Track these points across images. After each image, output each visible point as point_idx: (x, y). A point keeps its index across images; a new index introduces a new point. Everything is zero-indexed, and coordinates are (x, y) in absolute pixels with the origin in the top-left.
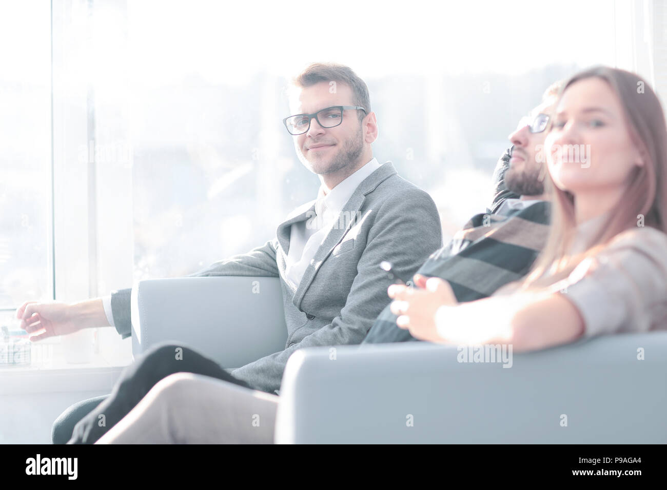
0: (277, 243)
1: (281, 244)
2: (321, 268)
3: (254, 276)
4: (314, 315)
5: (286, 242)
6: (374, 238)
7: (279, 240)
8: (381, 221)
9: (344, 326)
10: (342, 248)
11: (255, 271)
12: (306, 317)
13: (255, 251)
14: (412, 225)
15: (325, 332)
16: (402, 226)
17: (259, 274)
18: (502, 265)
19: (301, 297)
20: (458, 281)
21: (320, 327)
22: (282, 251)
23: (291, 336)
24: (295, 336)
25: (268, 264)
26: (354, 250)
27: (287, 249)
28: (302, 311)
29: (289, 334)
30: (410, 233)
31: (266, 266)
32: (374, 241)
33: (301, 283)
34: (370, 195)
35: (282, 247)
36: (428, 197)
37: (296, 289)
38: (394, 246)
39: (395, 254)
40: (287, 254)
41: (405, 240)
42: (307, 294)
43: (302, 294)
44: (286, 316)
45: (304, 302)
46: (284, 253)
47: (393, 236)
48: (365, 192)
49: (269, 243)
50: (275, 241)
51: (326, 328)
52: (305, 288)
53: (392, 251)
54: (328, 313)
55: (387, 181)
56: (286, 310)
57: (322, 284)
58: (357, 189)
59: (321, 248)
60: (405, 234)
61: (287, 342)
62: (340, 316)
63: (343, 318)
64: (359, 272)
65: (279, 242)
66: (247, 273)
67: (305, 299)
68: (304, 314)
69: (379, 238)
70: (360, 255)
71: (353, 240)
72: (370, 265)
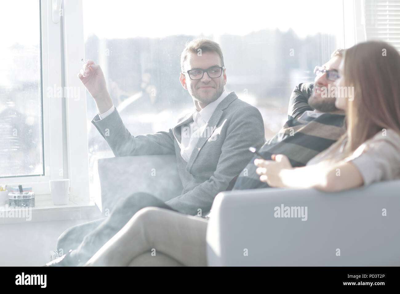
2: (202, 151)
4: (198, 176)
5: (178, 136)
6: (230, 133)
8: (233, 124)
12: (192, 177)
14: (250, 125)
15: (206, 185)
16: (245, 126)
19: (191, 166)
23: (185, 187)
24: (188, 187)
26: (219, 140)
27: (180, 140)
28: (191, 174)
30: (249, 130)
32: (230, 135)
33: (190, 159)
34: (225, 110)
35: (178, 139)
36: (257, 111)
40: (181, 143)
42: (194, 165)
44: (181, 176)
45: (193, 169)
46: (178, 142)
47: (240, 131)
48: (223, 109)
51: (206, 182)
52: (193, 162)
55: (233, 102)
56: (180, 173)
57: (203, 159)
58: (217, 107)
60: (246, 130)
61: (184, 190)
62: (214, 175)
63: (216, 176)
64: (223, 152)
67: (193, 167)
69: (232, 133)
70: (222, 142)
71: (218, 134)
72: (229, 148)
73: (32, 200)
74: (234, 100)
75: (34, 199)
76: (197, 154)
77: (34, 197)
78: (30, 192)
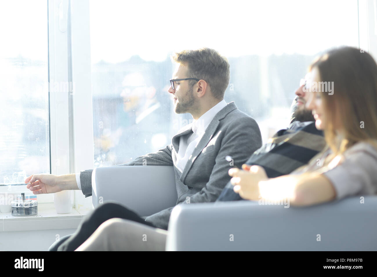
0: (172, 146)
1: (174, 148)
2: (196, 161)
3: (160, 165)
4: (192, 187)
5: (177, 146)
6: (224, 144)
7: (173, 145)
8: (228, 135)
9: (208, 192)
10: (207, 150)
11: (160, 162)
12: (187, 188)
13: (160, 151)
14: (245, 137)
15: (198, 196)
16: (240, 138)
17: (162, 164)
18: (294, 157)
19: (185, 176)
20: (269, 166)
21: (195, 193)
22: (175, 151)
23: (180, 198)
24: (182, 198)
25: (167, 158)
26: (213, 150)
27: (177, 150)
28: (185, 184)
29: (179, 197)
30: (245, 141)
31: (166, 160)
32: (225, 146)
33: (184, 169)
34: (222, 120)
35: (175, 149)
36: (254, 122)
37: (182, 172)
38: (235, 148)
39: (236, 153)
40: (177, 153)
41: (241, 145)
42: (188, 175)
43: (185, 175)
44: (177, 187)
45: (186, 179)
46: (176, 152)
47: (235, 143)
48: (219, 119)
49: (167, 147)
50: (171, 145)
51: (198, 194)
52: (187, 172)
53: (234, 151)
54: (200, 186)
55: (231, 112)
56: (177, 184)
57: (196, 169)
58: (215, 117)
59: (196, 150)
60: (241, 142)
61: (177, 201)
62: (206, 187)
63: (208, 188)
64: (216, 163)
65: (173, 146)
66: (156, 163)
67: (187, 178)
68: (186, 186)
69: (227, 144)
70: (217, 153)
71: (213, 145)
72: (222, 159)
73: (34, 208)
74: (232, 111)
75: (36, 207)
76: (191, 164)
77: (36, 206)
78: (33, 200)
